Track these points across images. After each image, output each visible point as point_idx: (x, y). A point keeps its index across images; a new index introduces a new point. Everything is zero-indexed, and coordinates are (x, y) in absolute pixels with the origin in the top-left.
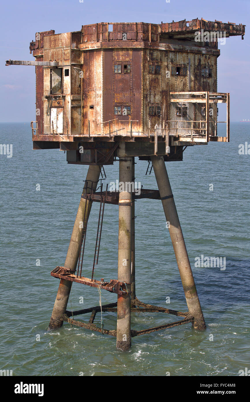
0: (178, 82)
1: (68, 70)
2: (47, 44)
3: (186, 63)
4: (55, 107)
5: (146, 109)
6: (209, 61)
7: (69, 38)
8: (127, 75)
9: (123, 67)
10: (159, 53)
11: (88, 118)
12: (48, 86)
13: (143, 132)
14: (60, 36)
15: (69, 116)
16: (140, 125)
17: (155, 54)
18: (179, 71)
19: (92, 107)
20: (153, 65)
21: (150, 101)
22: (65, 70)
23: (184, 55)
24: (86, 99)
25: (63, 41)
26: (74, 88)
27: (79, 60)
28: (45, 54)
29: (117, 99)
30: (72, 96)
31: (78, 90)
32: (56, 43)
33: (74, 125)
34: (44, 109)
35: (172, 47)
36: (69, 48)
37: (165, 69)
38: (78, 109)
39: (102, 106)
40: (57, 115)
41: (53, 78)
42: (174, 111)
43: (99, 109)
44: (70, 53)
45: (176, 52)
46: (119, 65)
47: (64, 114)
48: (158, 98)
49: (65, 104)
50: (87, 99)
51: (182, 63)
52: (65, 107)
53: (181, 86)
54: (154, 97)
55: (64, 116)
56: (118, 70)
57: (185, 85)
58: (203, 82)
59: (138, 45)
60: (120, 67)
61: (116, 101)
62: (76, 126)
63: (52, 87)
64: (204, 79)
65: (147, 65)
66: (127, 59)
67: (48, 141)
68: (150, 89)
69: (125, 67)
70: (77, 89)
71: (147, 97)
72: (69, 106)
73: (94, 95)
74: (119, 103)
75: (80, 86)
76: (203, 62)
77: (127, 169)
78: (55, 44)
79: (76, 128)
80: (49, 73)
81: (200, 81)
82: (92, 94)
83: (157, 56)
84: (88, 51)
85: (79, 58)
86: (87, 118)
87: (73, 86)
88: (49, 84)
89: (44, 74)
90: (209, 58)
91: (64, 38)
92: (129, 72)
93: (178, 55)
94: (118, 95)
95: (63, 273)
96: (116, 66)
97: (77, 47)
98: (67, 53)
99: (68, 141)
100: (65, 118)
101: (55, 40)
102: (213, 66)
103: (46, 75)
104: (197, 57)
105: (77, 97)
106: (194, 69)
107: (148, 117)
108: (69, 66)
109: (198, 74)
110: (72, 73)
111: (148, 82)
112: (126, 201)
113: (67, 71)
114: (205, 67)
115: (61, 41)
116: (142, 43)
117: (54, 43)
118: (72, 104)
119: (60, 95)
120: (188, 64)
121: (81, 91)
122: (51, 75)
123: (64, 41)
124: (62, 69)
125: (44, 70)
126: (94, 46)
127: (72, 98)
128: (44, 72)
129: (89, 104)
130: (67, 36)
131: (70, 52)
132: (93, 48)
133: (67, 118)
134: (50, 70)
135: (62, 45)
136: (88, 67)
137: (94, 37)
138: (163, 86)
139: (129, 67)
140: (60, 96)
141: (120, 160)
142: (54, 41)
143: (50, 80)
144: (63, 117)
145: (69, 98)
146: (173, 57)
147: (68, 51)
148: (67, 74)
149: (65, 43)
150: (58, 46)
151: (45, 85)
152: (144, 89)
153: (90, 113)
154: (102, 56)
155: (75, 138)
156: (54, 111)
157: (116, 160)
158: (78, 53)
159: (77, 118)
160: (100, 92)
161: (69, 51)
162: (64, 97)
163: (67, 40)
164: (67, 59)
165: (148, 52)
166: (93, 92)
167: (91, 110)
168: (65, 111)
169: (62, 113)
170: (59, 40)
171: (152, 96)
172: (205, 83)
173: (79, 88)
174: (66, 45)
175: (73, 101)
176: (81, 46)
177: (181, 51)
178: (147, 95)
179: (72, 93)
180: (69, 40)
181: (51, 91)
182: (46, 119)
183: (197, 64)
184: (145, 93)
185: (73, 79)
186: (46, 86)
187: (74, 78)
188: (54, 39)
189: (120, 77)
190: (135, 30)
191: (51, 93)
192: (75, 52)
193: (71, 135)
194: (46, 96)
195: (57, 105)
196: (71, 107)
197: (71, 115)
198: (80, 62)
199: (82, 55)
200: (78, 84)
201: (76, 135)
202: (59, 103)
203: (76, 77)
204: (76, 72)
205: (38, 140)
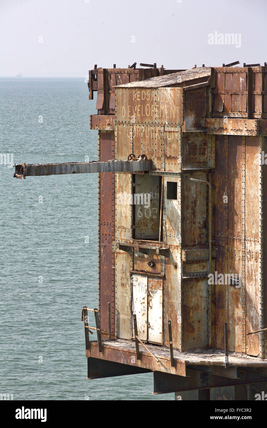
1: (176, 184)
2: (124, 107)
4: (143, 273)
7: (178, 102)
11: (226, 308)
12: (126, 217)
14: (154, 92)
15: (177, 301)
22: (168, 183)
24: (220, 259)
25: (162, 107)
26: (191, 231)
27: (202, 159)
28: (118, 133)
30: (184, 253)
31: (200, 235)
32: (146, 110)
33: (190, 324)
34: (116, 272)
36: (178, 129)
38: (199, 284)
40: (149, 296)
43: (254, 289)
44: (180, 141)
47: (166, 294)
49: (167, 270)
50: (222, 261)
52: (167, 277)
55: (166, 299)
62: (196, 326)
63: (137, 221)
67: (123, 365)
70: (197, 232)
72: (177, 275)
73: (241, 253)
75: (205, 225)
78: (144, 113)
79: (196, 332)
80: (128, 184)
82: (237, 249)
84: (227, 138)
86: (223, 307)
87: (188, 226)
88: (129, 213)
89: (117, 185)
91: (166, 99)
97: (198, 125)
98: (173, 141)
99: (173, 372)
101: (144, 103)
103: (121, 187)
105: (197, 252)
108: (176, 174)
110: (186, 193)
113: (172, 186)
115: (158, 108)
117: (140, 108)
118: (184, 272)
119: (154, 248)
121: (207, 236)
122: (133, 188)
123: (164, 107)
124: (160, 178)
125: (117, 175)
126: (241, 128)
127: (184, 256)
128: (117, 180)
129: (229, 273)
130: (172, 95)
131: (180, 138)
132: (239, 134)
133: (172, 306)
134: (130, 175)
135: (159, 118)
136: (225, 178)
137: (241, 103)
140: (155, 250)
142: (141, 104)
144: (161, 302)
145: (178, 256)
147: (174, 136)
148: (172, 195)
149: (169, 115)
150: (151, 117)
151: (119, 212)
153: (230, 297)
156: (141, 282)
158: (200, 139)
159: (198, 305)
160: (256, 247)
161: (178, 136)
162: (166, 253)
163: (173, 108)
164: (173, 155)
166: (238, 244)
168: (168, 287)
169: (160, 293)
170: (152, 103)
173: (204, 231)
174: (169, 120)
175: (184, 264)
176: (208, 123)
179: (184, 245)
180: (178, 108)
181: (134, 231)
182: (120, 300)
185: (187, 209)
186: (121, 216)
187: (190, 205)
188: (140, 98)
191: (134, 236)
192: (192, 139)
193: (183, 351)
194: (123, 243)
195: (148, 269)
196: (183, 281)
197: (183, 300)
198: (205, 163)
199: (211, 145)
200: (199, 219)
201: (195, 359)
202: (153, 264)
203: (195, 202)
204: (193, 188)
205: (100, 356)
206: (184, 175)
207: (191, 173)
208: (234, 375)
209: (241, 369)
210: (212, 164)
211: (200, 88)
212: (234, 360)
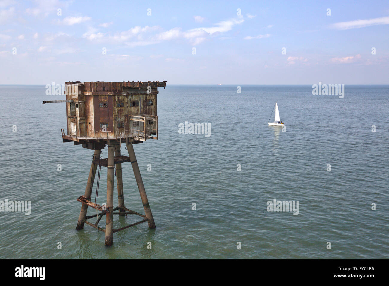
0: (134, 109)
1: (77, 105)
3: (138, 100)
4: (73, 122)
5: (116, 125)
6: (151, 97)
8: (106, 109)
9: (104, 104)
10: (123, 97)
13: (114, 137)
16: (113, 133)
17: (120, 97)
18: (134, 104)
19: (90, 124)
20: (119, 103)
21: (118, 121)
23: (137, 96)
27: (83, 100)
29: (101, 120)
30: (80, 118)
33: (81, 132)
34: (69, 122)
35: (130, 93)
36: (77, 94)
37: (126, 104)
38: (83, 124)
39: (94, 123)
40: (74, 126)
41: (72, 107)
42: (131, 124)
43: (93, 124)
44: (78, 96)
45: (132, 95)
46: (101, 103)
47: (77, 126)
48: (123, 119)
49: (77, 121)
50: (87, 119)
51: (136, 100)
52: (77, 123)
53: (136, 112)
54: (121, 118)
56: (101, 106)
57: (138, 110)
58: (148, 108)
59: (110, 93)
60: (102, 104)
61: (101, 121)
62: (83, 132)
63: (71, 112)
64: (148, 106)
65: (116, 103)
66: (106, 101)
68: (118, 115)
69: (105, 104)
70: (82, 114)
71: (116, 119)
72: (79, 122)
74: (102, 122)
75: (84, 112)
76: (148, 98)
77: (111, 151)
81: (147, 107)
82: (90, 117)
83: (121, 98)
84: (87, 96)
85: (83, 99)
86: (88, 128)
87: (80, 113)
88: (70, 110)
89: (68, 105)
90: (151, 96)
92: (107, 107)
93: (133, 96)
94: (102, 118)
95: (82, 200)
96: (100, 104)
97: (81, 93)
99: (77, 141)
100: (77, 128)
102: (153, 99)
104: (144, 96)
105: (82, 118)
106: (143, 103)
107: (117, 128)
109: (145, 104)
111: (117, 112)
112: (111, 166)
114: (149, 101)
116: (113, 93)
118: (80, 122)
119: (74, 117)
120: (139, 100)
121: (84, 115)
122: (71, 106)
124: (75, 104)
125: (68, 103)
129: (89, 122)
130: (77, 88)
132: (89, 95)
133: (78, 128)
134: (70, 103)
136: (87, 103)
137: (89, 89)
138: (125, 112)
139: (107, 104)
141: (109, 146)
143: (70, 108)
145: (78, 119)
146: (131, 98)
148: (77, 107)
151: (68, 110)
152: (114, 115)
154: (93, 99)
155: (80, 140)
156: (73, 124)
157: (106, 146)
158: (82, 96)
159: (83, 128)
160: (93, 117)
162: (76, 118)
164: (77, 99)
165: (117, 97)
167: (89, 125)
169: (76, 126)
171: (119, 118)
172: (149, 109)
175: (80, 120)
176: (83, 93)
177: (135, 94)
178: (116, 118)
179: (80, 116)
180: (77, 90)
181: (71, 114)
182: (69, 127)
183: (144, 99)
184: (115, 117)
185: (80, 109)
189: (102, 109)
190: (109, 86)
191: (71, 115)
192: (80, 96)
193: (80, 137)
194: (69, 116)
195: (73, 121)
196: (80, 123)
197: (80, 127)
198: (84, 100)
199: (85, 97)
200: (83, 111)
201: (81, 138)
202: (74, 120)
203: (82, 108)
204: (81, 105)
205: (65, 138)
206: (79, 103)
207: (81, 102)
208: (88, 141)
209: (90, 140)
210: (85, 101)
211: (82, 86)
212: (89, 138)
